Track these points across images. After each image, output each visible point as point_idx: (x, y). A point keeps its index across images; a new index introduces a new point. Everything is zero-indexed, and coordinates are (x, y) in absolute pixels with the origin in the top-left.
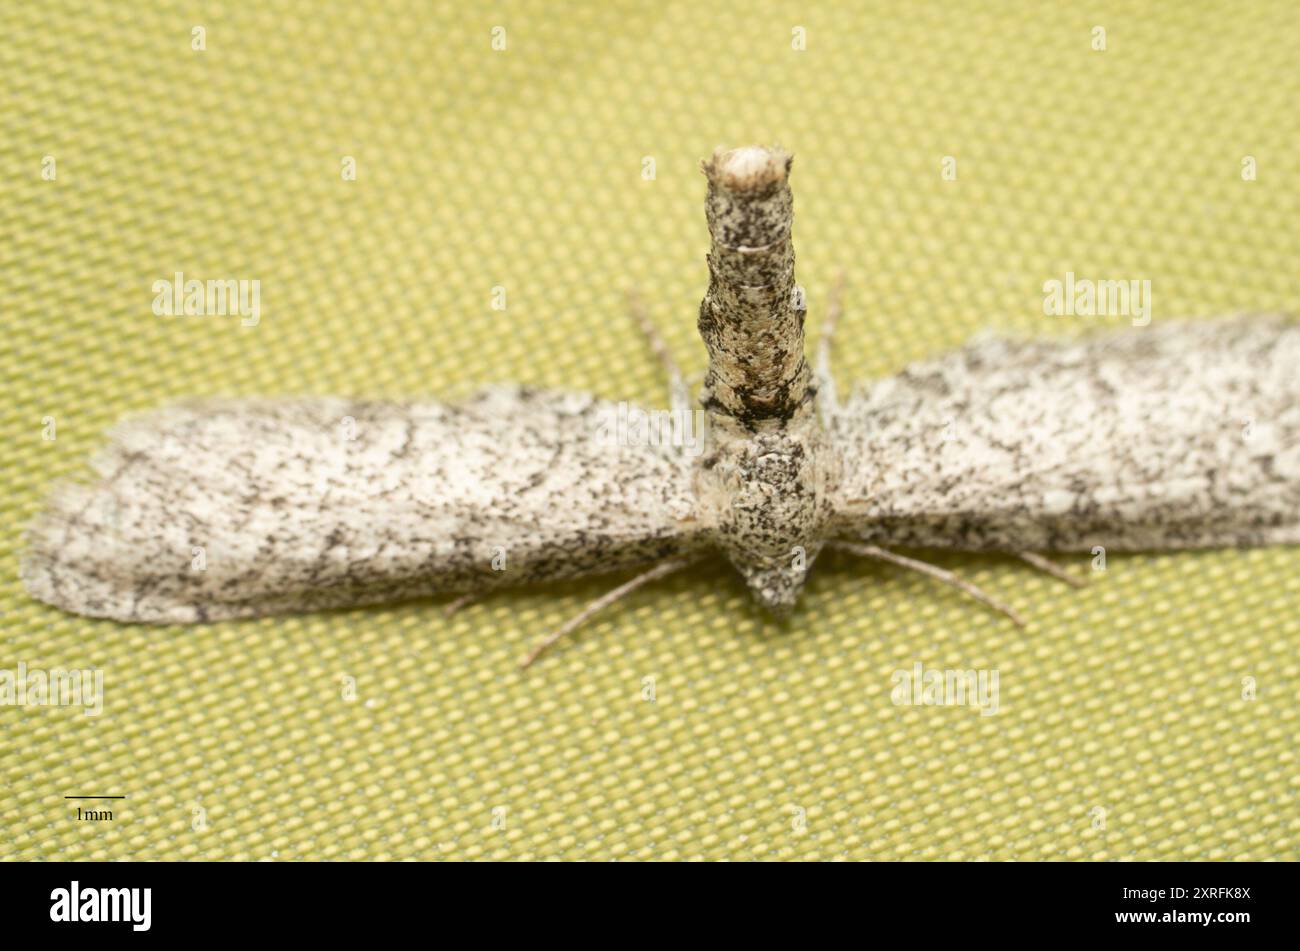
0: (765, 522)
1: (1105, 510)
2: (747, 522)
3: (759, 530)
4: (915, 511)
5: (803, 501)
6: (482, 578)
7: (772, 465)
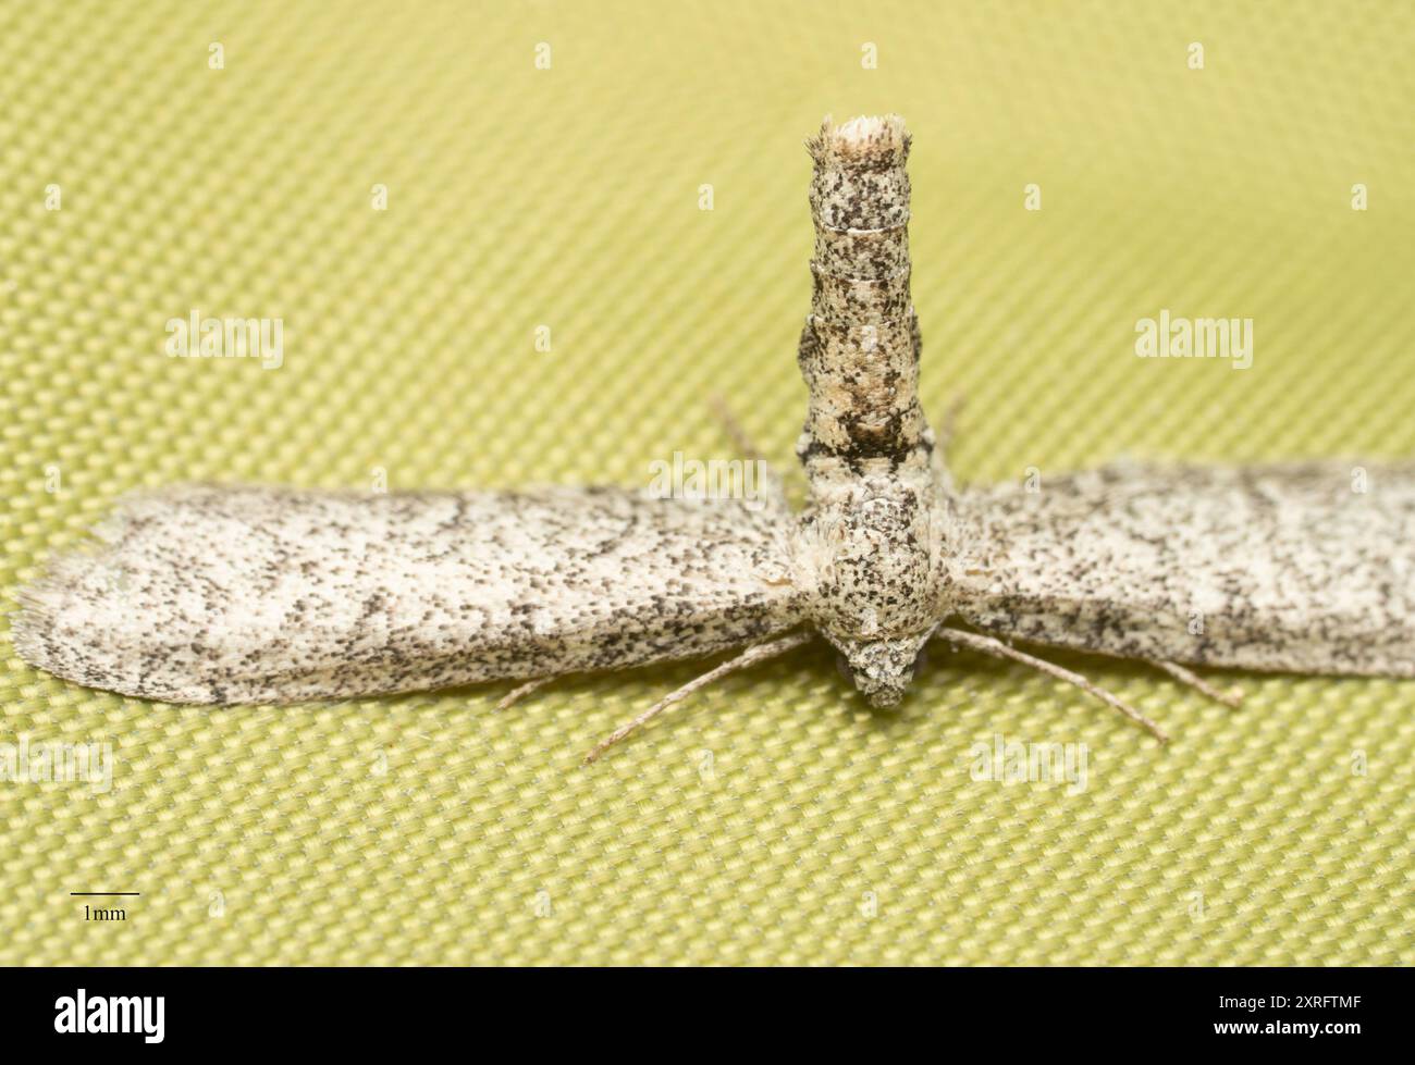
0: (871, 575)
1: (1263, 616)
2: (852, 577)
3: (864, 587)
4: (1044, 594)
5: (916, 556)
6: (542, 658)
7: (880, 510)
